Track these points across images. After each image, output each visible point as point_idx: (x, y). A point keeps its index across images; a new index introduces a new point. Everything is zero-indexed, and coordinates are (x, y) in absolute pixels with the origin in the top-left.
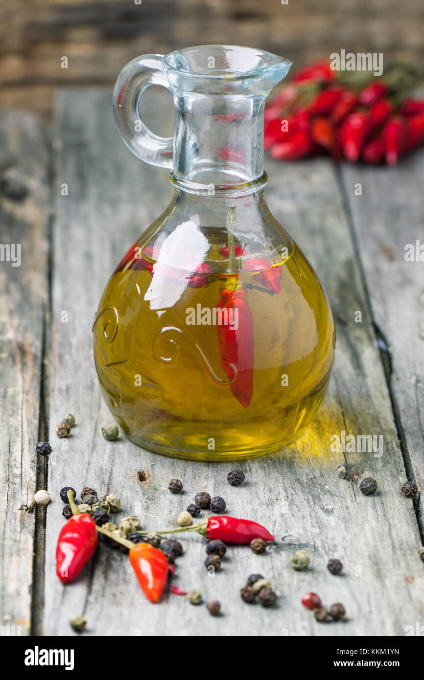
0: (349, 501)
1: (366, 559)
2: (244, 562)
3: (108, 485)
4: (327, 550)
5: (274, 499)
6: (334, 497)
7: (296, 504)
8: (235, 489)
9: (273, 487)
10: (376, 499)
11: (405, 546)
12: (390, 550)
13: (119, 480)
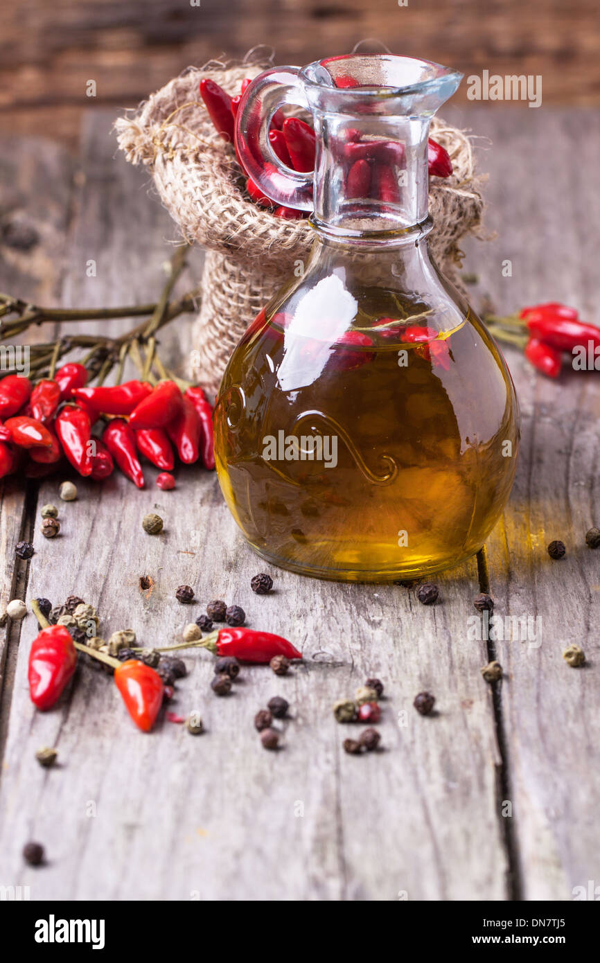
0: (402, 610)
1: (416, 679)
2: (262, 684)
3: (102, 594)
4: (368, 669)
5: (308, 609)
6: (385, 606)
7: (334, 614)
8: (259, 597)
9: (308, 595)
10: (437, 608)
11: (466, 665)
12: (447, 668)
13: (116, 588)
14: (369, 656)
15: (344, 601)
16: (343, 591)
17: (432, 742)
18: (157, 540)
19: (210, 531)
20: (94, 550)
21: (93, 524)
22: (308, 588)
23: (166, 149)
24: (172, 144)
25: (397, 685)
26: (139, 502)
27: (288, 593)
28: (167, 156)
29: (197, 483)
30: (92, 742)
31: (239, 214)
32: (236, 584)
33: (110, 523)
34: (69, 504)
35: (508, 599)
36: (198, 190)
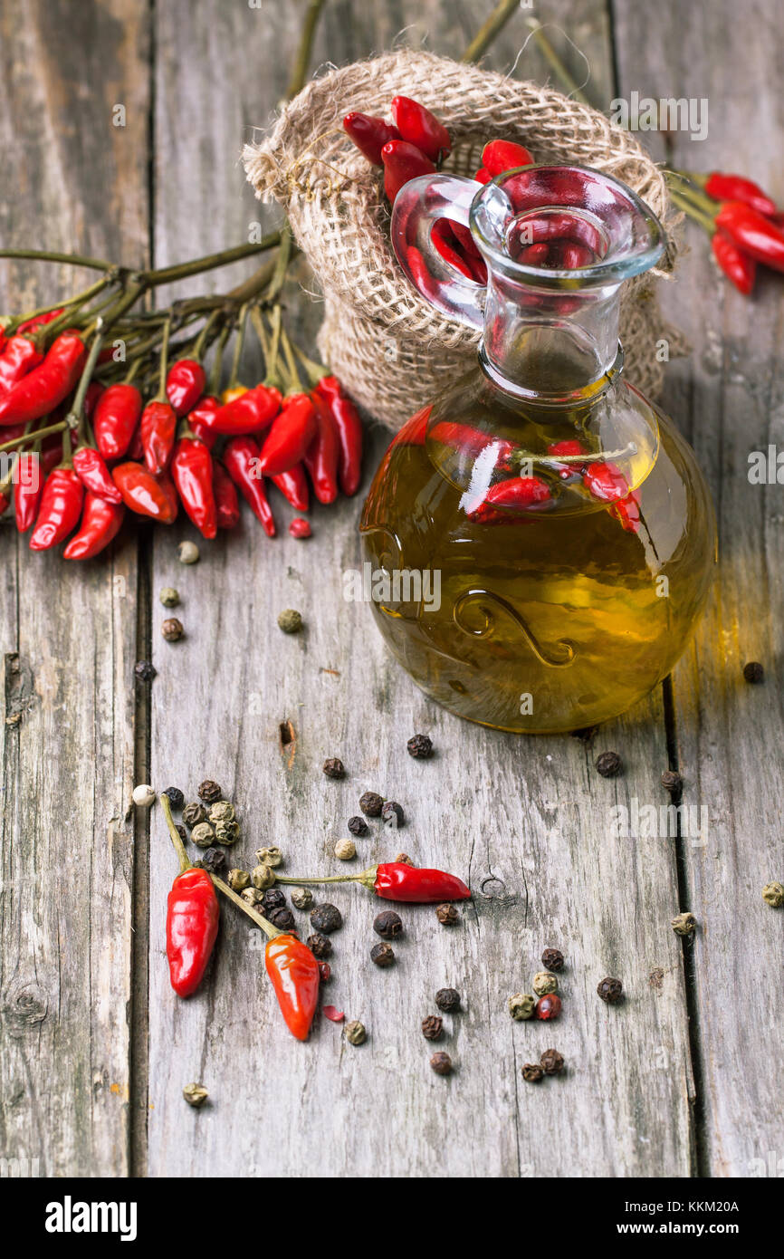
0: (579, 789)
1: (598, 928)
2: (427, 941)
3: (238, 757)
4: (544, 912)
5: (473, 789)
6: (559, 781)
7: (503, 799)
8: (417, 765)
9: (472, 760)
10: (619, 782)
11: (654, 900)
12: (632, 907)
13: (253, 744)
14: (545, 883)
15: (514, 771)
16: (510, 748)
17: (619, 1057)
18: (293, 642)
19: (355, 625)
20: (224, 665)
21: (220, 610)
22: (471, 743)
23: (303, 189)
24: (311, 182)
25: (578, 943)
26: (270, 563)
27: (450, 753)
28: (304, 196)
29: (336, 522)
30: (241, 1058)
31: (392, 302)
32: (390, 737)
33: (239, 609)
34: (190, 567)
35: (699, 769)
36: (343, 257)
